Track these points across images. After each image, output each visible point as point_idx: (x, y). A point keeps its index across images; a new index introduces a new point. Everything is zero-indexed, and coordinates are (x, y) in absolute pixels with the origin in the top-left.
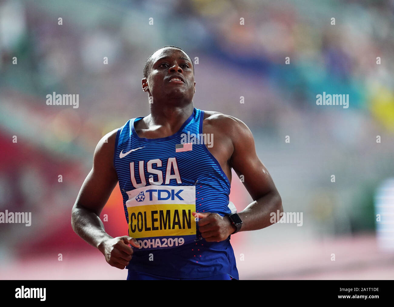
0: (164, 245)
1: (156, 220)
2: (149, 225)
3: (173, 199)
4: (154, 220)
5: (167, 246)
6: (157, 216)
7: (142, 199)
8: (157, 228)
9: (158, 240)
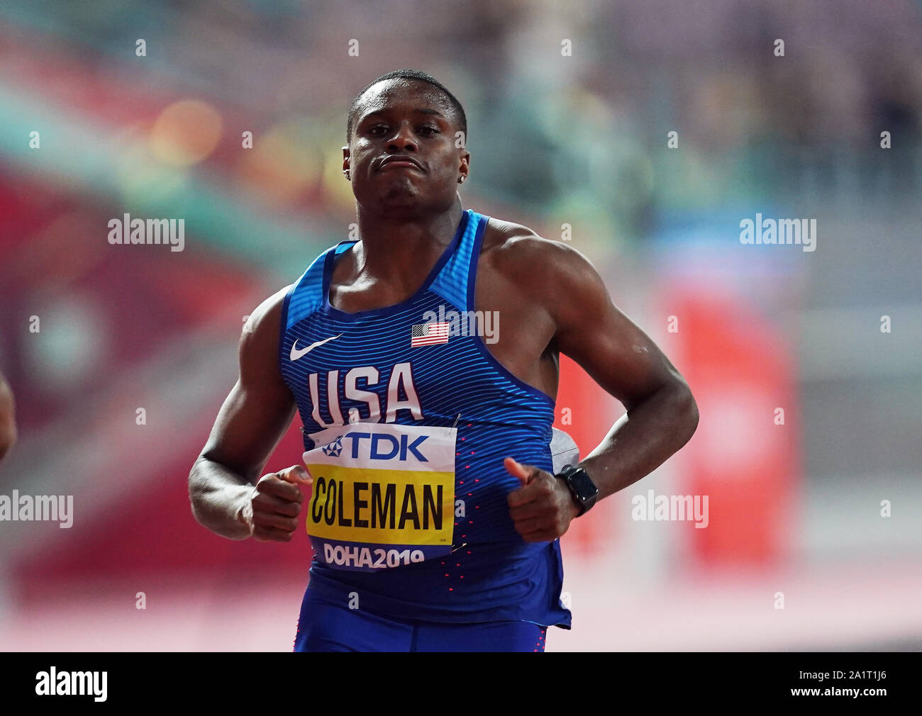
0: (378, 564)
1: (364, 504)
2: (349, 514)
3: (403, 458)
4: (359, 504)
5: (384, 566)
6: (366, 495)
7: (336, 452)
8: (365, 524)
9: (365, 551)
